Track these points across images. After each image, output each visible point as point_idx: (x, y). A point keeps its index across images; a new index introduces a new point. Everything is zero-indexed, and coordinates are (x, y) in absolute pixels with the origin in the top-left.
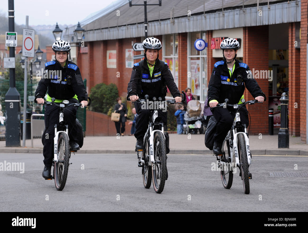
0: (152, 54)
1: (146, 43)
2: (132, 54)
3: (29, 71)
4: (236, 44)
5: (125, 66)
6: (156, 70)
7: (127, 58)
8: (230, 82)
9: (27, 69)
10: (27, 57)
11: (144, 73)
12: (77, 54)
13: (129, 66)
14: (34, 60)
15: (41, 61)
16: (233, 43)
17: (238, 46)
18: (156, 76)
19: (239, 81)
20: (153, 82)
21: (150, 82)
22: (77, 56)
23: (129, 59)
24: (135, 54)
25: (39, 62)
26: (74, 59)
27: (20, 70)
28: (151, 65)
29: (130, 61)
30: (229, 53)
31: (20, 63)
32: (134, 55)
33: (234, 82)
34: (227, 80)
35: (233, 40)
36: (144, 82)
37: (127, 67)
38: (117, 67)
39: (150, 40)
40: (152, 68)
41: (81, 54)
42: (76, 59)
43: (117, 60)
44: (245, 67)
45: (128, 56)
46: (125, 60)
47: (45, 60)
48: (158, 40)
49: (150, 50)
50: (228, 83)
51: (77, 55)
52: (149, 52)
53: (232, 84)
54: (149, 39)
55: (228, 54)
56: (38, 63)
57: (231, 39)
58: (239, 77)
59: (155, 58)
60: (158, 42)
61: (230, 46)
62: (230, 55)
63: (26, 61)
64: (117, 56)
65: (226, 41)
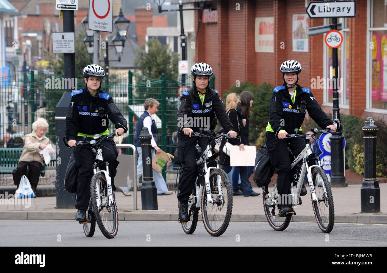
0: (203, 82)
1: (195, 69)
2: (305, 24)
3: (101, 58)
4: (299, 67)
5: (292, 48)
6: (208, 99)
7: (294, 32)
8: (292, 108)
9: (99, 54)
10: (98, 31)
11: (195, 103)
12: (197, 26)
13: (298, 49)
14: (111, 37)
15: (125, 38)
16: (294, 65)
17: (300, 69)
18: (208, 105)
19: (303, 108)
20: (205, 113)
21: (202, 113)
22: (195, 29)
23: (300, 33)
24: (312, 24)
25: (123, 41)
26: (189, 34)
27: (85, 57)
28: (202, 93)
29: (302, 37)
30: (290, 77)
31: (85, 42)
32: (310, 26)
33: (296, 109)
34: (289, 107)
35: (294, 62)
36: (195, 113)
37: (295, 50)
38: (275, 51)
39: (199, 66)
40: (202, 97)
41: (204, 24)
42: (194, 35)
43: (275, 36)
44: (308, 92)
45: (298, 29)
46: (292, 36)
47: (134, 36)
48: (208, 66)
49: (201, 77)
50: (290, 110)
51: (195, 27)
52: (198, 79)
53: (295, 111)
54: (199, 64)
55: (289, 79)
56: (121, 43)
57: (293, 61)
58: (302, 103)
59: (206, 86)
60: (209, 68)
61: (292, 69)
62: (292, 79)
63: (96, 39)
64: (275, 27)
65: (287, 64)
